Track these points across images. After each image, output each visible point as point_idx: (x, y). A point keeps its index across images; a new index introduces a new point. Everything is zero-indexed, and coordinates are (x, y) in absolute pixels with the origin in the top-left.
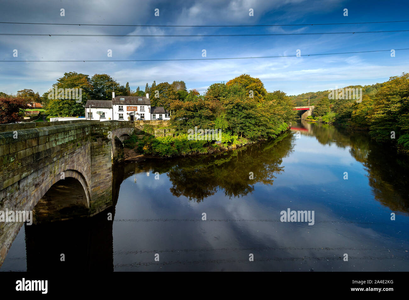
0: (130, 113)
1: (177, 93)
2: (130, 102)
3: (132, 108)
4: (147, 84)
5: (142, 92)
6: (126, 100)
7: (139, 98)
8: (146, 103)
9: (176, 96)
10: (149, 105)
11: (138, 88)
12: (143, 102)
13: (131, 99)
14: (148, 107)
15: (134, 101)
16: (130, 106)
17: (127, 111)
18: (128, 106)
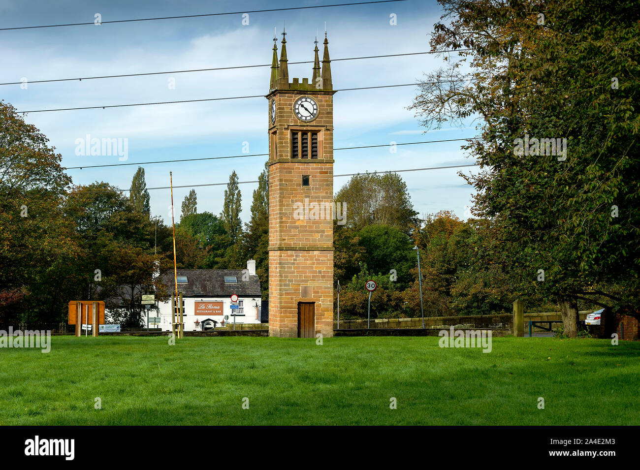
0: (203, 322)
1: (356, 240)
2: (204, 287)
3: (210, 307)
4: (234, 175)
5: (208, 217)
6: (191, 283)
7: (226, 275)
8: (249, 292)
9: (354, 252)
10: (258, 296)
11: (191, 201)
12: (238, 287)
13: (204, 281)
14: (255, 302)
15: (214, 286)
16: (205, 299)
17: (196, 314)
18: (199, 299)
